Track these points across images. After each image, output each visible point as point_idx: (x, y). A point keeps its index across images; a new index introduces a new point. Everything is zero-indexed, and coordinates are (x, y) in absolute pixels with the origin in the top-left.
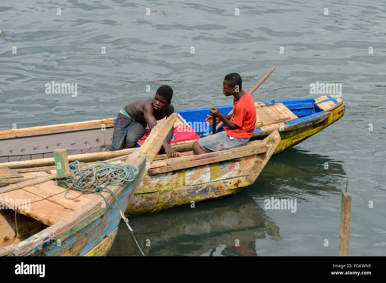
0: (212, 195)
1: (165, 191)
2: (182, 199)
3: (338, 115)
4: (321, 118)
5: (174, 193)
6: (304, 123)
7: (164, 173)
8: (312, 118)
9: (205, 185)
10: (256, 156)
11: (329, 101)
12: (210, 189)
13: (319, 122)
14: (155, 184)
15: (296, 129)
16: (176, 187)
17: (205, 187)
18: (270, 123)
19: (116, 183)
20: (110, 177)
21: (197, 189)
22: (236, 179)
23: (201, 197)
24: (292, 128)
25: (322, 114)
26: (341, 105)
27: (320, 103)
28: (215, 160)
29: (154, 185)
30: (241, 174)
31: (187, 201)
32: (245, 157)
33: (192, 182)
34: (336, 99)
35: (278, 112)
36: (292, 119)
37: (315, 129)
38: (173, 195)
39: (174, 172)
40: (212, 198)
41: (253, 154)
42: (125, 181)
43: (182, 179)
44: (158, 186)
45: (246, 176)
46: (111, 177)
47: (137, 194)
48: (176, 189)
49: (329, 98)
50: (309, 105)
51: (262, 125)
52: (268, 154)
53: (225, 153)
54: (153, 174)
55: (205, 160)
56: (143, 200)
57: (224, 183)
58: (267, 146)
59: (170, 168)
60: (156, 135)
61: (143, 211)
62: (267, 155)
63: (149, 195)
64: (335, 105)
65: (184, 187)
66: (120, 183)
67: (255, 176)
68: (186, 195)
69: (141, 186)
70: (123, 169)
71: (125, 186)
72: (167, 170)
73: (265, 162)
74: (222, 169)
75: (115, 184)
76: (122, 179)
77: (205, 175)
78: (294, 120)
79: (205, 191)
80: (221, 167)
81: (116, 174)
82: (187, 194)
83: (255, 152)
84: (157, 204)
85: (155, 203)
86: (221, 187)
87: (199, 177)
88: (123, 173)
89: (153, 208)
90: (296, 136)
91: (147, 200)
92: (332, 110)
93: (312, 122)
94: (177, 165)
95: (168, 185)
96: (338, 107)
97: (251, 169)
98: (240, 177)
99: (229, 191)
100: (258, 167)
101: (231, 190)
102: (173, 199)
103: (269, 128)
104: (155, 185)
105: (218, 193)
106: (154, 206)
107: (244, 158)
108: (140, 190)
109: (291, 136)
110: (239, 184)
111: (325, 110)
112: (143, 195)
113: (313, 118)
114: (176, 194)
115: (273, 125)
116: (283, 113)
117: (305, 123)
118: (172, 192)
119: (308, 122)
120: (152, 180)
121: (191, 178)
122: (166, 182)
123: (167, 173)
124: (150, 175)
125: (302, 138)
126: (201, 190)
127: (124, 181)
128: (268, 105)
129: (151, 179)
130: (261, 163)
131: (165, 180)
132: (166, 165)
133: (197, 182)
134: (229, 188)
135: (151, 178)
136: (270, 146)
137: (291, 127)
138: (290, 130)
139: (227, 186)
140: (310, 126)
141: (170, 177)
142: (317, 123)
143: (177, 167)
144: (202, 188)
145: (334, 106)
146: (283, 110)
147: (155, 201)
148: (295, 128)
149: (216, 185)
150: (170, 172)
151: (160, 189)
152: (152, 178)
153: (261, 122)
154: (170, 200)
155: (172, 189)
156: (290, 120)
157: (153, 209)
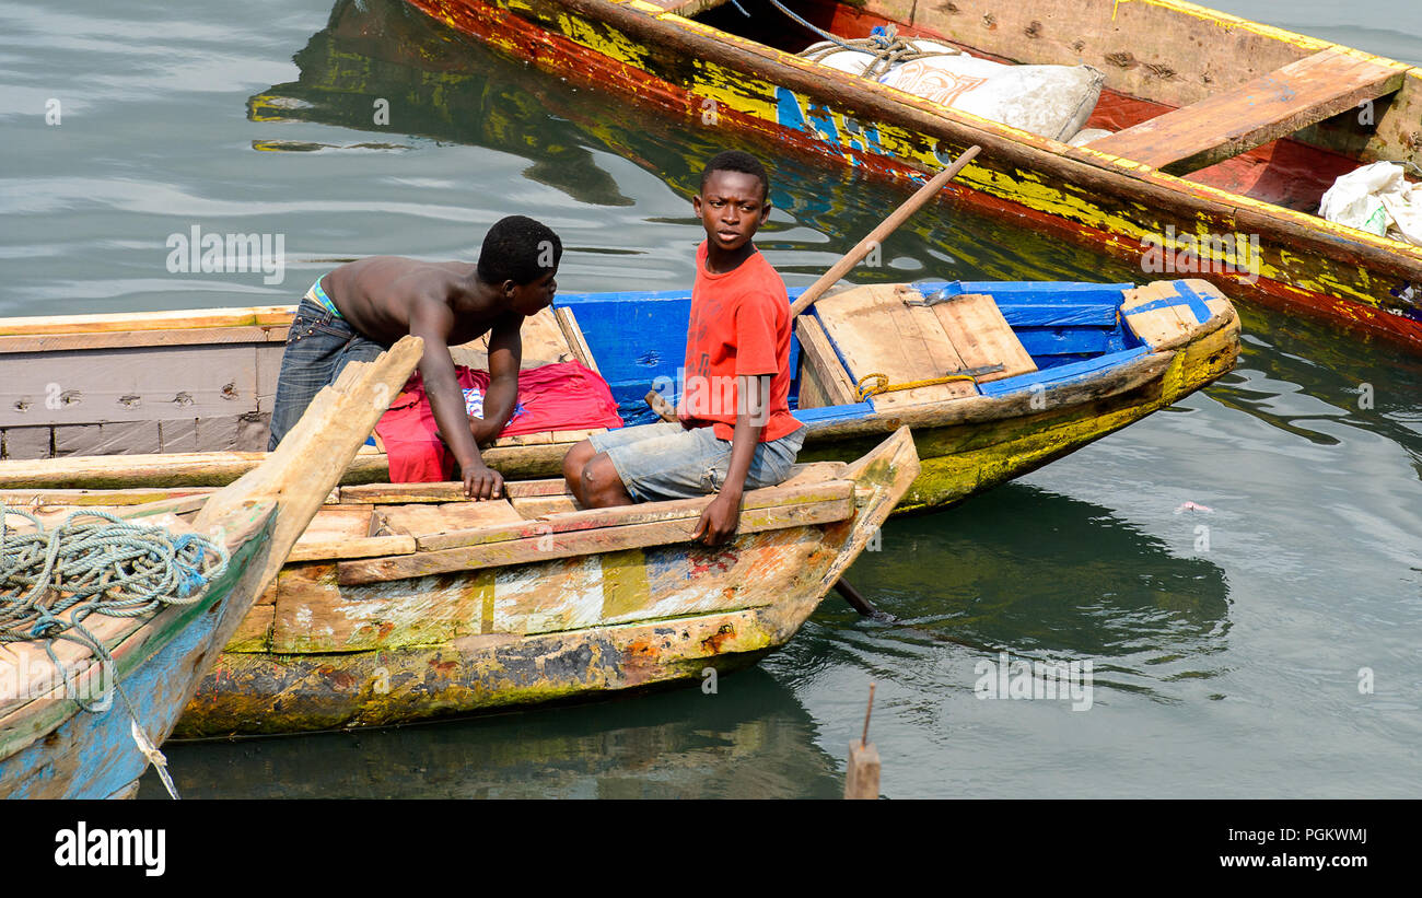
0: (600, 678)
1: (405, 651)
2: (472, 688)
3: (1207, 367)
4: (1129, 376)
5: (441, 662)
6: (1054, 393)
7: (404, 580)
8: (1090, 375)
9: (574, 637)
10: (804, 532)
11: (1177, 308)
12: (598, 655)
13: (1121, 391)
14: (362, 621)
15: (1021, 413)
16: (452, 635)
17: (574, 646)
18: (917, 381)
19: (124, 607)
20: (104, 581)
21: (541, 650)
22: (714, 621)
23: (557, 683)
24: (1005, 411)
25: (1138, 362)
26: (1223, 326)
27: (1140, 310)
28: (624, 539)
29: (357, 626)
30: (738, 599)
31: (495, 696)
32: (758, 534)
33: (523, 623)
34: (1205, 299)
35: (966, 334)
36: (1009, 373)
37: (1106, 417)
38: (438, 667)
39: (446, 579)
40: (604, 691)
41: (789, 525)
42: (161, 603)
43: (480, 607)
44: (377, 629)
45: (761, 610)
46: (112, 579)
47: (287, 654)
48: (450, 645)
49: (1179, 294)
50: (1103, 312)
51: (882, 389)
52: (860, 524)
53: (669, 516)
54: (352, 582)
55: (582, 540)
56: (310, 680)
57: (660, 631)
58: (859, 493)
59: (429, 561)
60: (327, 422)
61: (306, 726)
62: (856, 528)
63: (337, 663)
64: (1196, 323)
65: (485, 638)
66: (139, 610)
67: (797, 609)
68: (490, 672)
69: (303, 625)
70: (162, 553)
71: (164, 620)
72: (416, 568)
73: (844, 559)
74: (656, 575)
75: (116, 612)
76: (149, 594)
77: (581, 598)
78: (1017, 375)
79: (575, 660)
80: (651, 568)
81: (130, 570)
82: (496, 666)
83: (802, 518)
84: (364, 701)
85: (357, 694)
86: (646, 649)
87: (554, 601)
88: (159, 566)
89: (348, 716)
90: (1023, 441)
91: (325, 683)
92: (1181, 346)
93: (1093, 389)
94: (461, 553)
95: (417, 628)
96: (1207, 334)
97: (782, 583)
98: (733, 610)
99: (679, 666)
100: (814, 574)
101: (688, 662)
102: (437, 683)
103: (910, 402)
104: (363, 625)
105: (628, 673)
106: (353, 708)
107: (752, 539)
108: (299, 639)
109: (1001, 437)
110: (724, 639)
111: (1152, 343)
112: (312, 661)
113: (1098, 372)
114: (450, 665)
115: (930, 389)
116: (983, 339)
117: (1063, 390)
118: (433, 655)
119: (1071, 389)
120: (350, 605)
121: (521, 604)
122: (411, 616)
123: (415, 582)
124: (340, 586)
125: (1047, 449)
126: (558, 654)
127: (156, 602)
128: (932, 301)
129: (346, 601)
130: (829, 558)
131: (405, 609)
132: (411, 547)
133: (543, 621)
134: (677, 654)
135: (344, 596)
136: (870, 497)
137: (1000, 404)
138: (996, 416)
139: (668, 644)
140: (1084, 403)
141: (426, 597)
142: (1110, 395)
143: (459, 557)
144: (563, 649)
145: (1191, 329)
146: (988, 330)
147: (357, 688)
148: (1016, 411)
149: (622, 642)
150: (427, 576)
151: (384, 642)
152: (349, 597)
153: (877, 375)
154: (422, 686)
155: (437, 643)
156: (1002, 375)
157: (351, 720)
